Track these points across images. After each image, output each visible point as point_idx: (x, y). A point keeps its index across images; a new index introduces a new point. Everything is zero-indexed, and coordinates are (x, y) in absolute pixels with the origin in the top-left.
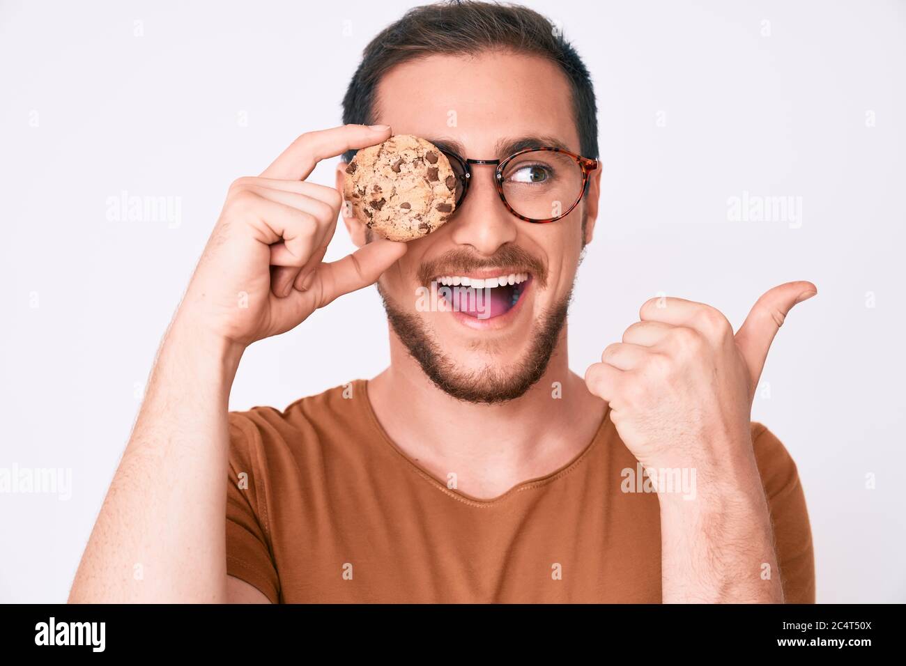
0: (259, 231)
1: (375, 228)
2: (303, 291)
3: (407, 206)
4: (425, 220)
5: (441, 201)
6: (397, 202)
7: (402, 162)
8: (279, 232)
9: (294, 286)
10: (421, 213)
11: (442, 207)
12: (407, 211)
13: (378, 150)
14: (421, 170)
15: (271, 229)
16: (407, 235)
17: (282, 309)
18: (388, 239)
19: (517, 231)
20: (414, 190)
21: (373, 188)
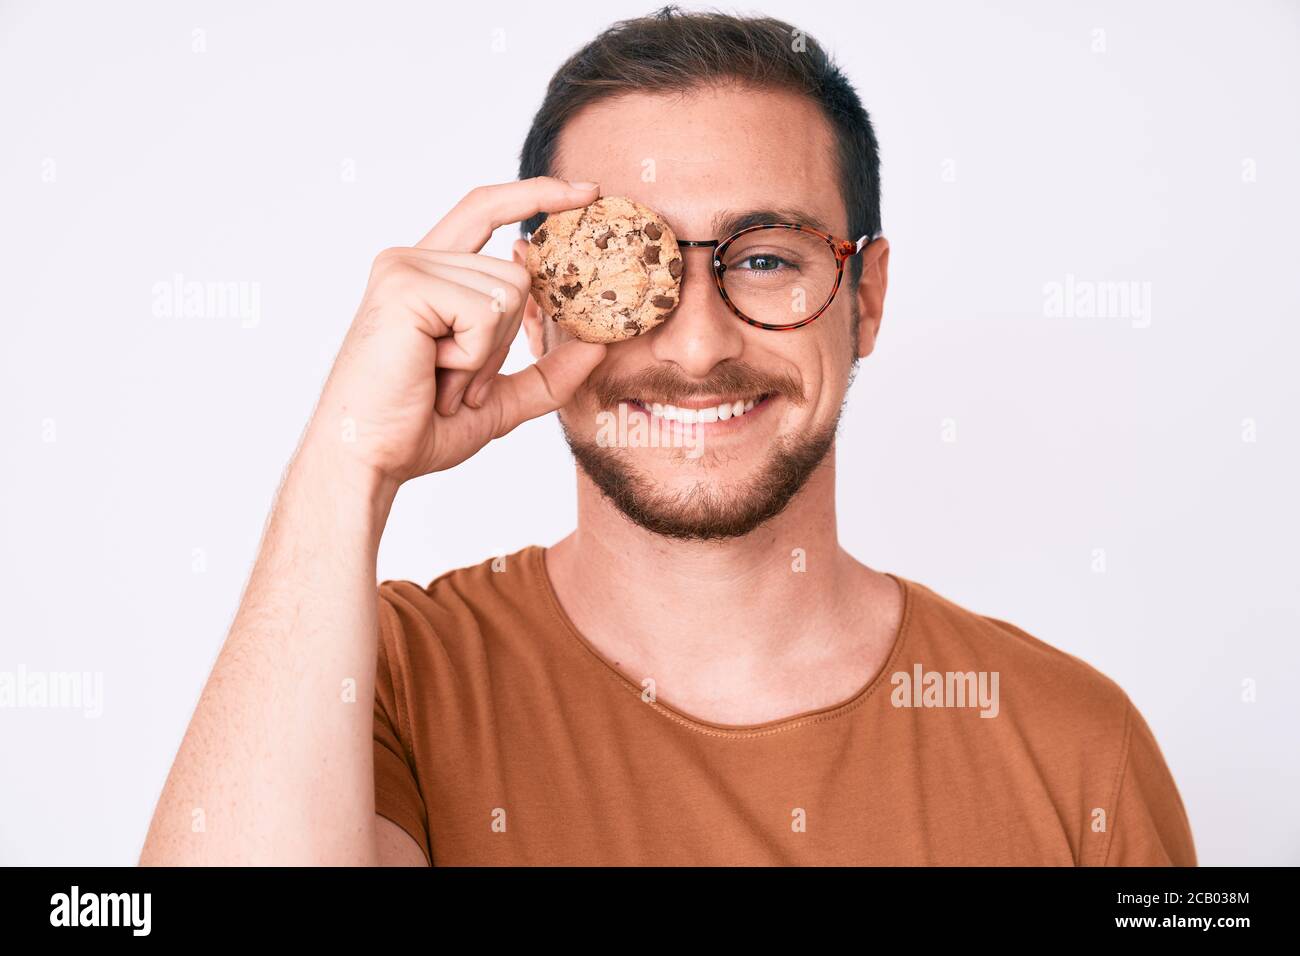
0: (423, 318)
1: (563, 322)
2: (475, 408)
3: (611, 296)
4: (634, 317)
5: (660, 292)
6: (597, 290)
7: (611, 234)
8: (448, 319)
9: (463, 401)
10: (629, 306)
11: (660, 302)
12: (610, 302)
13: (579, 216)
14: (635, 247)
15: (438, 315)
16: (608, 336)
17: (451, 433)
18: (579, 338)
19: (744, 342)
20: (624, 274)
21: (566, 267)
